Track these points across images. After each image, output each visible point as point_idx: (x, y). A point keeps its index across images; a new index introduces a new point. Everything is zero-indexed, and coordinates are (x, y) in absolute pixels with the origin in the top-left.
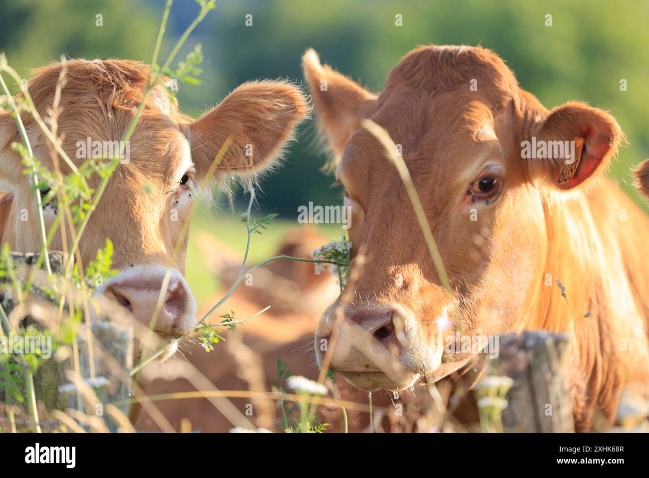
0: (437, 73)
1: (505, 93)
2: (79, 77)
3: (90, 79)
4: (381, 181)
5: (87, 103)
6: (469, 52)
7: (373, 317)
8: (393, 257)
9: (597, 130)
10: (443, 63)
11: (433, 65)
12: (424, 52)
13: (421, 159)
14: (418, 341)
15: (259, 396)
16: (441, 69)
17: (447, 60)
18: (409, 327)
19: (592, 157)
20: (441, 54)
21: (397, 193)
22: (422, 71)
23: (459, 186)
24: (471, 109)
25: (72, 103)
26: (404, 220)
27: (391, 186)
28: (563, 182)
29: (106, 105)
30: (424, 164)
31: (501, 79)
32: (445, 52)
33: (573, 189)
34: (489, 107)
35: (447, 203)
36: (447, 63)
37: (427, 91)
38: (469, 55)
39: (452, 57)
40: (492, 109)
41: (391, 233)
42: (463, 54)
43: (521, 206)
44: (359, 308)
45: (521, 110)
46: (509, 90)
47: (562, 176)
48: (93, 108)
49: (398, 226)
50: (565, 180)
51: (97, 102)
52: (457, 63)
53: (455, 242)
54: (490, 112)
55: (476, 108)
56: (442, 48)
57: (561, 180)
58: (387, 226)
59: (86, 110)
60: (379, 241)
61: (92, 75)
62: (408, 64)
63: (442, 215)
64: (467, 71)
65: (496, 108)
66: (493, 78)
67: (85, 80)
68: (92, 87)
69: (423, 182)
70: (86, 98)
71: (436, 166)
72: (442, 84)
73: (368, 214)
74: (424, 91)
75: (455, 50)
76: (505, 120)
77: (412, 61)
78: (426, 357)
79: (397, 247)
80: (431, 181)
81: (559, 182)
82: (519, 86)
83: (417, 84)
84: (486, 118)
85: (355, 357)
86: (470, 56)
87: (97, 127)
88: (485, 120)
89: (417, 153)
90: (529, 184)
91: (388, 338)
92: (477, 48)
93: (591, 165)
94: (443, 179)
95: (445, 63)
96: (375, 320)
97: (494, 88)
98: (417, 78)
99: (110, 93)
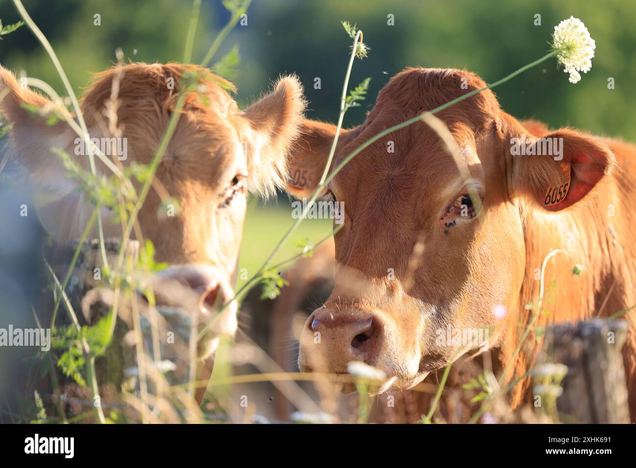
0: (423, 94)
1: (487, 115)
2: (137, 81)
3: (148, 83)
4: (367, 194)
5: (144, 106)
6: (455, 75)
7: (356, 321)
8: (377, 266)
9: (589, 158)
10: (429, 84)
11: (419, 87)
12: (411, 74)
13: (405, 175)
14: (396, 346)
15: (323, 380)
16: (427, 90)
17: (433, 81)
18: (388, 332)
19: (584, 183)
20: (427, 75)
21: (381, 206)
22: (410, 91)
23: (440, 203)
24: (455, 129)
25: (129, 106)
26: (387, 231)
27: (376, 199)
28: (550, 204)
29: (161, 108)
30: (408, 179)
31: (484, 102)
32: (432, 74)
33: (561, 211)
34: (471, 128)
35: (429, 217)
36: (433, 85)
37: (413, 110)
38: (455, 77)
39: (438, 79)
40: (474, 131)
41: (374, 244)
42: (450, 77)
43: (499, 222)
44: (342, 312)
45: (502, 132)
46: (491, 113)
47: (548, 198)
48: (148, 111)
49: (381, 236)
50: (553, 202)
51: (153, 106)
52: (442, 84)
53: (437, 254)
54: (472, 133)
55: (459, 128)
56: (429, 70)
57: (547, 202)
58: (371, 236)
59: (141, 113)
60: (363, 249)
61: (150, 79)
62: (396, 85)
63: (425, 228)
64: (451, 93)
65: (478, 129)
66: (476, 101)
67: (143, 84)
68: (149, 91)
69: (406, 196)
70: (143, 102)
71: (419, 183)
72: (428, 104)
73: (354, 224)
74: (411, 111)
75: (441, 72)
76: (486, 140)
77: (401, 82)
78: (403, 361)
79: (380, 256)
80: (414, 196)
81: (546, 204)
82: (501, 108)
83: (405, 103)
84: (468, 138)
85: (335, 358)
86: (455, 79)
87: (151, 130)
88: (467, 140)
89: (402, 169)
90: (509, 203)
91: (367, 341)
92: (462, 71)
93: (582, 190)
94: (425, 194)
95: (431, 84)
96: (357, 325)
97: (477, 110)
98: (405, 98)
99: (166, 97)
